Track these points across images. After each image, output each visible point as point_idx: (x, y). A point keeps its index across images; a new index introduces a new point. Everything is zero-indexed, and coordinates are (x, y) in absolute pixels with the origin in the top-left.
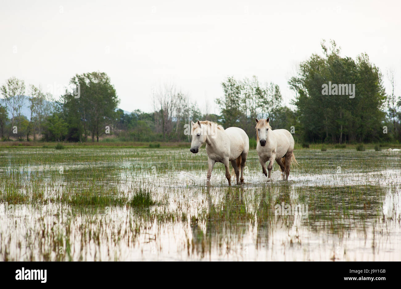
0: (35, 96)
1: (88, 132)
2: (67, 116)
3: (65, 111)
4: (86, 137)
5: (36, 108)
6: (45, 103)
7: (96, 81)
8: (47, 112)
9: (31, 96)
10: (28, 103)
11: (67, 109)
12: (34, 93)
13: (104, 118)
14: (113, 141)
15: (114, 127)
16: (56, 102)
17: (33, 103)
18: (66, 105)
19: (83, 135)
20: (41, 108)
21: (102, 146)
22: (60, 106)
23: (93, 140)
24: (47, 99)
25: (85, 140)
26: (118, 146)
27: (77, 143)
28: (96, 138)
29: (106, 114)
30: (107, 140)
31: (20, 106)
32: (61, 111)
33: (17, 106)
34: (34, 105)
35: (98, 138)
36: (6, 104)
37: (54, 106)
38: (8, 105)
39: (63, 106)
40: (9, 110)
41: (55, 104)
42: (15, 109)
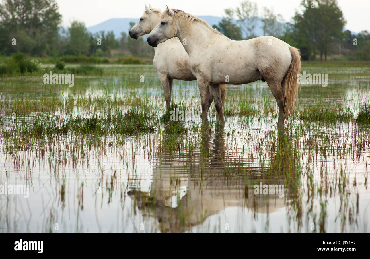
0: (268, 18)
1: (317, 51)
2: (296, 35)
3: (295, 31)
4: (314, 56)
5: (268, 28)
6: (276, 24)
8: (278, 32)
9: (264, 18)
10: (261, 24)
11: (297, 30)
12: (266, 14)
13: (333, 38)
14: (340, 60)
15: (342, 47)
16: (288, 23)
17: (266, 24)
18: (296, 26)
19: (312, 54)
20: (272, 28)
21: (330, 65)
22: (290, 27)
23: (321, 59)
24: (278, 20)
25: (313, 59)
26: (345, 65)
27: (307, 62)
28: (324, 57)
29: (334, 34)
30: (335, 59)
31: (253, 27)
32: (292, 31)
33: (250, 27)
34: (267, 25)
35: (326, 57)
36: (240, 25)
37: (285, 27)
38: (242, 26)
39: (293, 27)
40: (244, 30)
41: (286, 25)
42: (249, 30)
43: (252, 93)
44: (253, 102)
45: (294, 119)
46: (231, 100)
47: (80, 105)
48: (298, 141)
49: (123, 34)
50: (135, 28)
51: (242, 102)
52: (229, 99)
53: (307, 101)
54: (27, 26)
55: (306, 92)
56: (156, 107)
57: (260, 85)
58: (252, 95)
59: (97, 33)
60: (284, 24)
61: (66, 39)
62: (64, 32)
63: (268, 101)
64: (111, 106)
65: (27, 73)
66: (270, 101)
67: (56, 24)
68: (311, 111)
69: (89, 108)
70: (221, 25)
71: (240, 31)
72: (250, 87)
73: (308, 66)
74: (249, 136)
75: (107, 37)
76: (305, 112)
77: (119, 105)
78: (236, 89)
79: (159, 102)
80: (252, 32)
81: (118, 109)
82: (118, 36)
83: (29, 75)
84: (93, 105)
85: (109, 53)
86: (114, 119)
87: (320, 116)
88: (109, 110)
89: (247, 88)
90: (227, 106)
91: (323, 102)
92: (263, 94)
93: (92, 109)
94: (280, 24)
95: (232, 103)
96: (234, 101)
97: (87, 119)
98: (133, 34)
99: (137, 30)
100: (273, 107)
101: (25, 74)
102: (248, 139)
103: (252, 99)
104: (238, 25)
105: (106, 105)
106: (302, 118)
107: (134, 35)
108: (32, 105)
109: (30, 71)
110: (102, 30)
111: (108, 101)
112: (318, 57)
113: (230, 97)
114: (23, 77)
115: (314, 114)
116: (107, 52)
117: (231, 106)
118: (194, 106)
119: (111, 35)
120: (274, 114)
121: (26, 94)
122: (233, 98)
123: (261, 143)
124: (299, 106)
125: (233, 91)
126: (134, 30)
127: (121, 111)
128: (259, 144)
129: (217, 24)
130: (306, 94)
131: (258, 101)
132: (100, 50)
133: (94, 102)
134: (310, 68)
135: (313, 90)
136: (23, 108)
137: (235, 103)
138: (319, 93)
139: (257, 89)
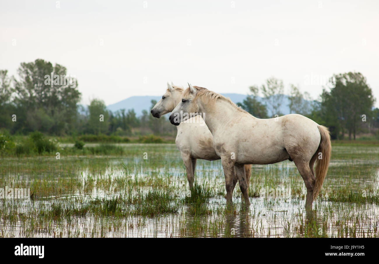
0: (294, 95)
1: (345, 130)
2: (324, 114)
3: (322, 109)
4: (343, 135)
5: (294, 106)
6: (303, 102)
7: (353, 81)
8: (304, 110)
9: (290, 95)
10: (287, 102)
11: (325, 108)
12: (293, 92)
14: (369, 139)
15: (371, 126)
16: (315, 101)
17: (292, 102)
18: (323, 104)
19: (341, 133)
20: (299, 106)
21: (359, 144)
22: (317, 105)
24: (305, 97)
25: (342, 138)
26: (374, 144)
28: (352, 136)
30: (364, 138)
31: (279, 105)
32: (319, 109)
33: (276, 105)
34: (294, 103)
35: (354, 136)
36: (266, 103)
37: (312, 105)
38: (268, 103)
39: (320, 104)
40: (269, 108)
41: (313, 103)
42: (275, 108)
43: (278, 173)
44: (280, 183)
45: (322, 201)
46: (256, 180)
47: (100, 185)
48: (326, 224)
49: (145, 112)
50: (157, 107)
51: (267, 182)
52: (255, 180)
53: (336, 182)
54: (45, 104)
55: (335, 172)
56: (179, 188)
57: (286, 166)
58: (278, 176)
59: (118, 111)
60: (311, 102)
61: (85, 118)
62: (83, 110)
63: (296, 182)
64: (131, 187)
65: (45, 153)
66: (297, 182)
67: (75, 102)
68: (340, 192)
69: (109, 189)
70: (245, 102)
71: (265, 109)
72: (276, 167)
73: (336, 146)
74: (275, 218)
75: (128, 116)
76: (333, 193)
77: (140, 186)
78: (261, 170)
79: (181, 182)
80: (278, 110)
81: (139, 190)
82: (139, 114)
83: (47, 155)
84: (113, 186)
85: (130, 131)
86: (135, 200)
87: (349, 198)
88: (130, 191)
89: (273, 168)
90: (252, 186)
91: (352, 183)
92: (290, 174)
93: (112, 190)
94: (307, 102)
95: (257, 183)
96: (259, 182)
97: (107, 201)
98: (155, 113)
99: (160, 109)
100: (300, 188)
101: (43, 154)
102: (275, 221)
103: (279, 179)
104: (263, 103)
105: (127, 186)
106: (331, 200)
107: (157, 114)
108: (50, 186)
109: (48, 151)
110: (122, 108)
111: (129, 181)
112: (346, 135)
113: (255, 178)
114: (41, 157)
115: (343, 196)
116: (127, 131)
117: (257, 187)
118: (218, 187)
119: (132, 113)
120: (301, 195)
121: (43, 175)
122: (258, 179)
123: (288, 226)
124: (327, 187)
125: (258, 171)
126: (156, 109)
127: (142, 192)
128: (286, 226)
129: (241, 102)
130: (334, 174)
131: (285, 182)
132: (120, 129)
133: (114, 183)
134: (338, 147)
135: (342, 170)
136: (41, 189)
137: (260, 184)
138: (348, 173)
139: (283, 169)
